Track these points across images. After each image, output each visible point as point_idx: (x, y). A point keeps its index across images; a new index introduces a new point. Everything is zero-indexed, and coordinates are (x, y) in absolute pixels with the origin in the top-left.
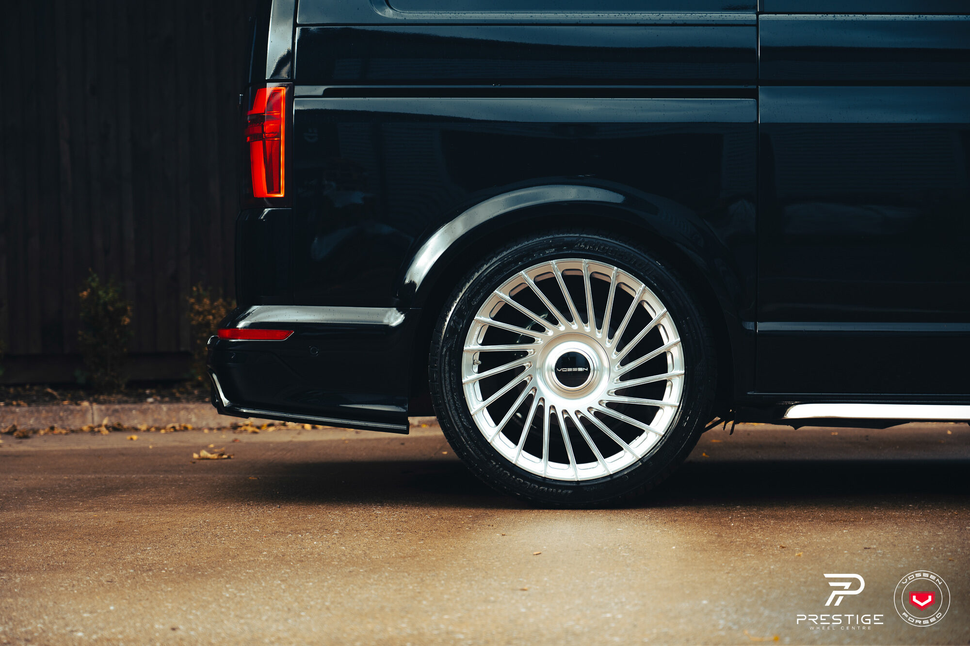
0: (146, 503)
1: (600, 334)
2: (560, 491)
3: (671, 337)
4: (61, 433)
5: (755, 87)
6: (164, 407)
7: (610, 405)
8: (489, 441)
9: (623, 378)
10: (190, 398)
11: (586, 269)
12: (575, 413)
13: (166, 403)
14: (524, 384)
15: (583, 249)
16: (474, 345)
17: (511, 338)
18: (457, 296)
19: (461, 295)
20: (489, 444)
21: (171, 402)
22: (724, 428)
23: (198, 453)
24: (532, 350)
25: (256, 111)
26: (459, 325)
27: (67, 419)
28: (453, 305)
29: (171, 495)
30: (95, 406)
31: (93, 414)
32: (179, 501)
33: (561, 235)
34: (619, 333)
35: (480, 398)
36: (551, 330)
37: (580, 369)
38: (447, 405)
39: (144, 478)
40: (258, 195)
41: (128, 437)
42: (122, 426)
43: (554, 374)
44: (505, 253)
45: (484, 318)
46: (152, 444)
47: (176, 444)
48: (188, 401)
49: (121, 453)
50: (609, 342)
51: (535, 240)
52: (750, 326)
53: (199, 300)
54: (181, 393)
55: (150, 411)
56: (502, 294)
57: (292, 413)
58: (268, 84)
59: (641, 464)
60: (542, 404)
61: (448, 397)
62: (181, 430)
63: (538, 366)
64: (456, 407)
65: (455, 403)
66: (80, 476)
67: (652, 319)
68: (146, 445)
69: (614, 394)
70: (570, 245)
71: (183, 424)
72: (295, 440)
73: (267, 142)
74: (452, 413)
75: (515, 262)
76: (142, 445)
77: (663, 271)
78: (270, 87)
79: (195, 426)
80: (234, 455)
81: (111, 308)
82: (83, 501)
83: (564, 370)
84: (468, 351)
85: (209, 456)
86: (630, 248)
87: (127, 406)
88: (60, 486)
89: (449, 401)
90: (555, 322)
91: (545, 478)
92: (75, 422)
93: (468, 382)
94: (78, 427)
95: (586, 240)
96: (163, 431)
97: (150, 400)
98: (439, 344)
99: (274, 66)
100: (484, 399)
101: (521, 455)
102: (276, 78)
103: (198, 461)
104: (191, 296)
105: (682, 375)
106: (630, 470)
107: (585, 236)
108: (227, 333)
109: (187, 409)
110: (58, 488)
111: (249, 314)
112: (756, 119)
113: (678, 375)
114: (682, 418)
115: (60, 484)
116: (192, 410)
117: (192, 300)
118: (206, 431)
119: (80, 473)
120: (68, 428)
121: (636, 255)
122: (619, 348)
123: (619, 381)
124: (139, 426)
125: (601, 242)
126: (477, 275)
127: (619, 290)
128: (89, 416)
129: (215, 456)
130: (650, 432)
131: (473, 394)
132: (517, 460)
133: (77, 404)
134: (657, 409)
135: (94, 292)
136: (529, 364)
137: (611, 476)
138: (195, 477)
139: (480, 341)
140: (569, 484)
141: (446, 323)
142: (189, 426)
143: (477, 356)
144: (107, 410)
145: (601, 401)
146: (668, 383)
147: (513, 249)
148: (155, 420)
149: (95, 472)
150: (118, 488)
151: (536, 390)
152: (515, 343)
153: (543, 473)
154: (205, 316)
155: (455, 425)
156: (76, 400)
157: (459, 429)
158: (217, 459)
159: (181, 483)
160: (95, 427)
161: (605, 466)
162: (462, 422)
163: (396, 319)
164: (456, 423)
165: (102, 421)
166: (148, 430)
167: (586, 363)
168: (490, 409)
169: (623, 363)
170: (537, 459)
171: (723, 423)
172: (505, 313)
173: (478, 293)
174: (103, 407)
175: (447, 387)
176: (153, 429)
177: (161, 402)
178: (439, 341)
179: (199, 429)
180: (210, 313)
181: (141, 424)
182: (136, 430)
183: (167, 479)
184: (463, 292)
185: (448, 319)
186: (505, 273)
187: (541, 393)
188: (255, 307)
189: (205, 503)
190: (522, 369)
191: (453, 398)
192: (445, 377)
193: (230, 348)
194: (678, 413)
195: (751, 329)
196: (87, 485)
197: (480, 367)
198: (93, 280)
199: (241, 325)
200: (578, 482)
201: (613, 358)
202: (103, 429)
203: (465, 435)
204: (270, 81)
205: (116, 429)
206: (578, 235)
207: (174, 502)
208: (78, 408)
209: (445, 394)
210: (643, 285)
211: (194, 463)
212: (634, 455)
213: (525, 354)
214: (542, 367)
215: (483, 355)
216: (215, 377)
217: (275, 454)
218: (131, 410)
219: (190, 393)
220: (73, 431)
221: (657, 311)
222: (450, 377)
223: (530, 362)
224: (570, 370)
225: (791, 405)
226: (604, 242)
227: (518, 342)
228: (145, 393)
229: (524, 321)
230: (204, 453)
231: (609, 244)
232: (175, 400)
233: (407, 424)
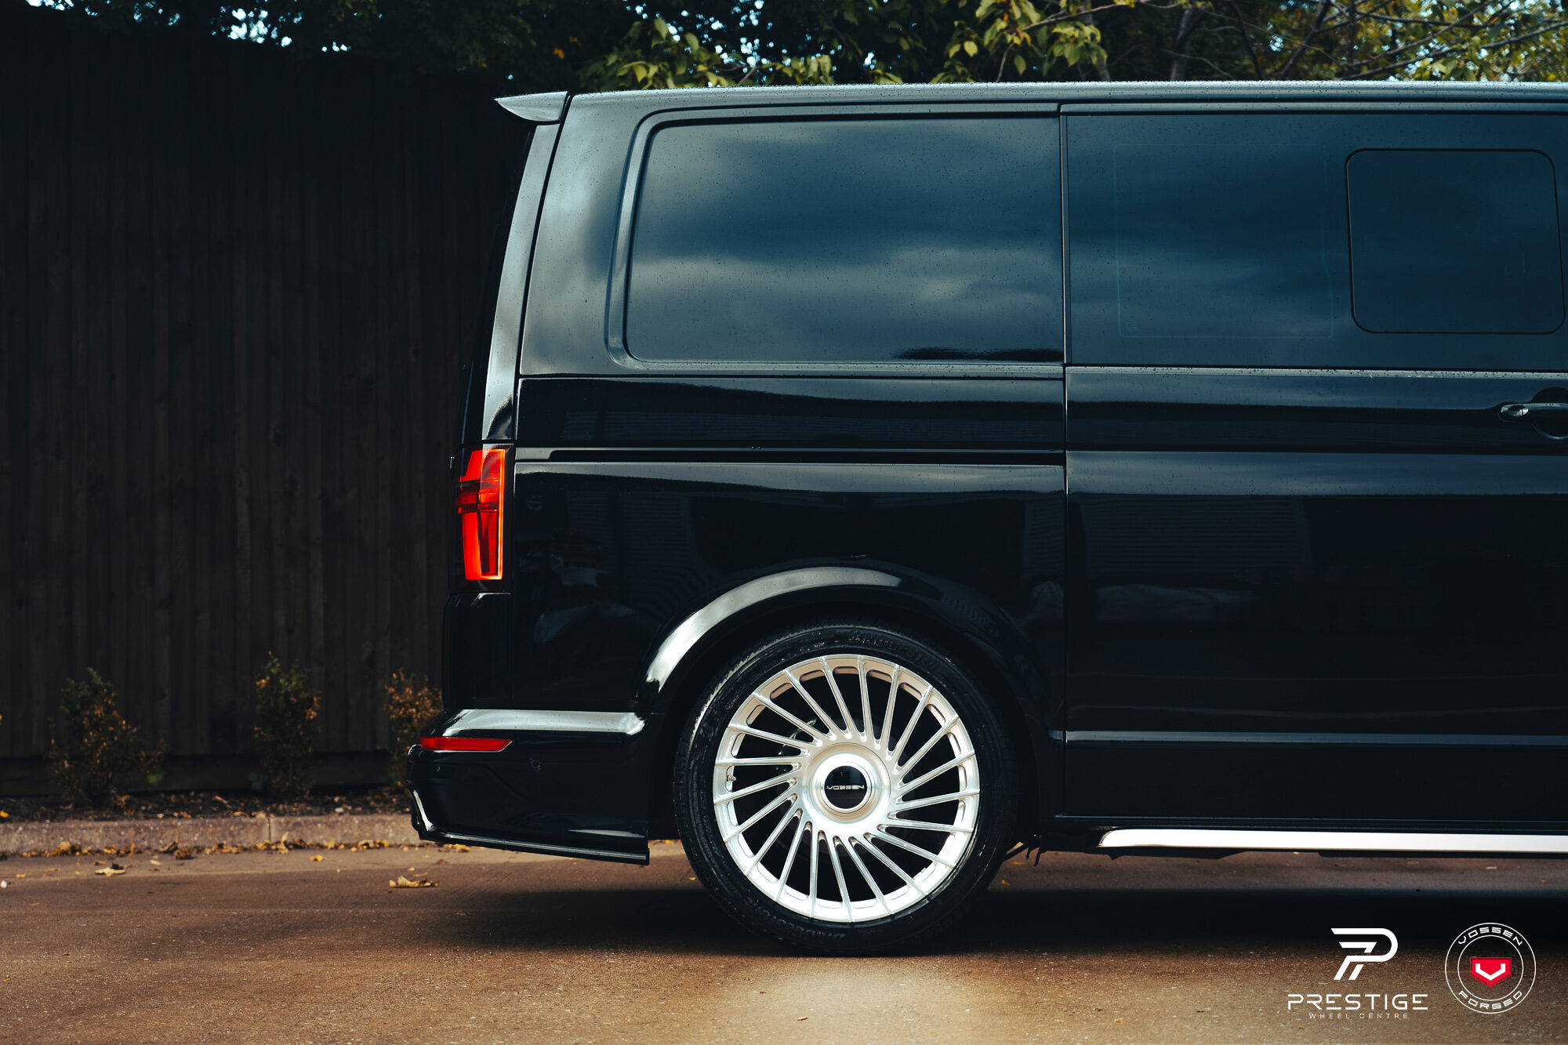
0: (330, 948)
1: (879, 745)
2: (830, 934)
3: (963, 749)
4: (231, 852)
5: (1061, 452)
6: (356, 820)
7: (891, 830)
8: (745, 874)
9: (907, 798)
10: (387, 807)
11: (861, 667)
12: (849, 840)
13: (358, 813)
14: (787, 805)
15: (859, 643)
16: (728, 757)
17: (772, 749)
18: (707, 698)
19: (712, 697)
20: (746, 877)
21: (363, 813)
22: (1028, 857)
23: (396, 880)
24: (797, 764)
25: (470, 477)
26: (710, 733)
27: (239, 834)
28: (702, 710)
29: (361, 938)
30: (273, 819)
31: (270, 828)
32: (370, 946)
33: (832, 626)
34: (901, 744)
35: (735, 821)
36: (819, 740)
37: (855, 787)
38: (695, 830)
39: (329, 914)
40: (469, 577)
41: (312, 858)
42: (305, 843)
43: (823, 792)
44: (765, 647)
45: (739, 725)
46: (340, 867)
47: (369, 866)
48: (385, 812)
49: (303, 879)
50: (889, 754)
51: (801, 632)
52: (1057, 735)
53: (400, 690)
54: (378, 801)
55: (339, 824)
56: (762, 697)
57: (509, 840)
58: (485, 446)
59: (927, 902)
60: (809, 829)
61: (696, 821)
62: (375, 848)
63: (804, 783)
64: (706, 833)
65: (704, 828)
66: (252, 911)
67: (941, 727)
68: (334, 868)
69: (895, 818)
70: (843, 638)
71: (378, 841)
72: (512, 861)
73: (482, 514)
74: (701, 840)
75: (778, 658)
76: (328, 868)
77: (953, 670)
78: (487, 449)
79: (393, 843)
80: (438, 882)
81: (293, 699)
82: (254, 946)
83: (836, 788)
84: (720, 765)
85: (409, 883)
86: (915, 642)
87: (311, 819)
88: (228, 924)
89: (697, 825)
90: (824, 729)
91: (812, 919)
92: (248, 839)
93: (720, 803)
94: (253, 844)
95: (862, 632)
96: (354, 849)
97: (339, 810)
98: (685, 756)
99: (492, 420)
100: (740, 822)
101: (783, 891)
102: (492, 437)
103: (395, 889)
104: (391, 685)
105: (976, 794)
106: (914, 910)
107: (860, 627)
108: (431, 742)
109: (383, 822)
110: (225, 928)
111: (458, 719)
112: (1064, 489)
113: (972, 795)
114: (977, 847)
115: (227, 921)
116: (390, 822)
117: (392, 690)
118: (406, 849)
119: (252, 907)
120: (239, 845)
121: (922, 650)
122: (902, 762)
123: (902, 802)
124: (325, 843)
125: (880, 635)
126: (731, 673)
127: (902, 693)
128: (265, 831)
129: (416, 884)
130: (939, 863)
131: (726, 818)
132: (779, 897)
133: (251, 816)
134: (946, 835)
135: (273, 680)
136: (794, 781)
137: (892, 916)
138: (390, 913)
139: (735, 753)
140: (841, 926)
141: (695, 732)
142: (386, 843)
143: (731, 772)
144: (288, 823)
145: (880, 825)
146: (960, 804)
147: (775, 643)
148: (345, 836)
149: (271, 905)
150: (297, 928)
151: (802, 812)
152: (776, 755)
153: (810, 912)
154: (406, 709)
155: (704, 854)
156: (250, 811)
157: (709, 859)
158: (418, 887)
159: (374, 921)
160: (273, 845)
161: (884, 904)
162: (712, 851)
163: (634, 726)
164: (705, 852)
165: (281, 838)
166: (336, 847)
167: (861, 780)
168: (747, 834)
169: (907, 779)
170: (803, 896)
171: (1026, 851)
172: (766, 720)
173: (732, 695)
174: (282, 820)
175: (694, 809)
176: (342, 847)
177: (353, 813)
178: (686, 753)
179: (397, 846)
180: (412, 706)
181: (328, 841)
182: (322, 847)
183: (357, 915)
184: (715, 694)
185: (697, 726)
186: (765, 672)
187: (808, 815)
188: (465, 711)
189: (402, 948)
190: (785, 786)
191: (703, 822)
192: (692, 796)
193: (435, 761)
194: (972, 841)
195: (1058, 738)
196: (261, 924)
197: (734, 784)
198: (273, 666)
199: (448, 732)
200: (852, 924)
201: (895, 774)
202: (282, 846)
203: (716, 866)
204: (486, 442)
205: (297, 846)
206: (852, 626)
207: (364, 947)
208: (252, 821)
209: (692, 818)
210: (931, 686)
211: (390, 892)
212: (919, 891)
213: (789, 768)
214: (809, 786)
215: (739, 770)
216: (416, 794)
217: (488, 881)
218: (316, 823)
219: (388, 802)
220: (245, 849)
221: (948, 718)
222: (698, 796)
223: (795, 778)
224: (842, 788)
225: (1107, 831)
226: (885, 635)
227: (780, 753)
228: (333, 801)
229: (786, 729)
230: (402, 880)
231: (888, 636)
232: (369, 810)
233: (647, 852)
